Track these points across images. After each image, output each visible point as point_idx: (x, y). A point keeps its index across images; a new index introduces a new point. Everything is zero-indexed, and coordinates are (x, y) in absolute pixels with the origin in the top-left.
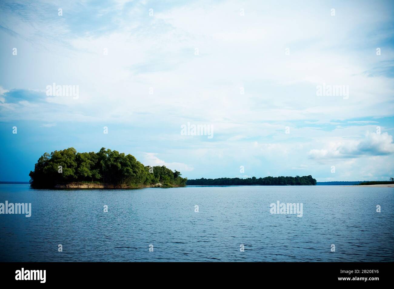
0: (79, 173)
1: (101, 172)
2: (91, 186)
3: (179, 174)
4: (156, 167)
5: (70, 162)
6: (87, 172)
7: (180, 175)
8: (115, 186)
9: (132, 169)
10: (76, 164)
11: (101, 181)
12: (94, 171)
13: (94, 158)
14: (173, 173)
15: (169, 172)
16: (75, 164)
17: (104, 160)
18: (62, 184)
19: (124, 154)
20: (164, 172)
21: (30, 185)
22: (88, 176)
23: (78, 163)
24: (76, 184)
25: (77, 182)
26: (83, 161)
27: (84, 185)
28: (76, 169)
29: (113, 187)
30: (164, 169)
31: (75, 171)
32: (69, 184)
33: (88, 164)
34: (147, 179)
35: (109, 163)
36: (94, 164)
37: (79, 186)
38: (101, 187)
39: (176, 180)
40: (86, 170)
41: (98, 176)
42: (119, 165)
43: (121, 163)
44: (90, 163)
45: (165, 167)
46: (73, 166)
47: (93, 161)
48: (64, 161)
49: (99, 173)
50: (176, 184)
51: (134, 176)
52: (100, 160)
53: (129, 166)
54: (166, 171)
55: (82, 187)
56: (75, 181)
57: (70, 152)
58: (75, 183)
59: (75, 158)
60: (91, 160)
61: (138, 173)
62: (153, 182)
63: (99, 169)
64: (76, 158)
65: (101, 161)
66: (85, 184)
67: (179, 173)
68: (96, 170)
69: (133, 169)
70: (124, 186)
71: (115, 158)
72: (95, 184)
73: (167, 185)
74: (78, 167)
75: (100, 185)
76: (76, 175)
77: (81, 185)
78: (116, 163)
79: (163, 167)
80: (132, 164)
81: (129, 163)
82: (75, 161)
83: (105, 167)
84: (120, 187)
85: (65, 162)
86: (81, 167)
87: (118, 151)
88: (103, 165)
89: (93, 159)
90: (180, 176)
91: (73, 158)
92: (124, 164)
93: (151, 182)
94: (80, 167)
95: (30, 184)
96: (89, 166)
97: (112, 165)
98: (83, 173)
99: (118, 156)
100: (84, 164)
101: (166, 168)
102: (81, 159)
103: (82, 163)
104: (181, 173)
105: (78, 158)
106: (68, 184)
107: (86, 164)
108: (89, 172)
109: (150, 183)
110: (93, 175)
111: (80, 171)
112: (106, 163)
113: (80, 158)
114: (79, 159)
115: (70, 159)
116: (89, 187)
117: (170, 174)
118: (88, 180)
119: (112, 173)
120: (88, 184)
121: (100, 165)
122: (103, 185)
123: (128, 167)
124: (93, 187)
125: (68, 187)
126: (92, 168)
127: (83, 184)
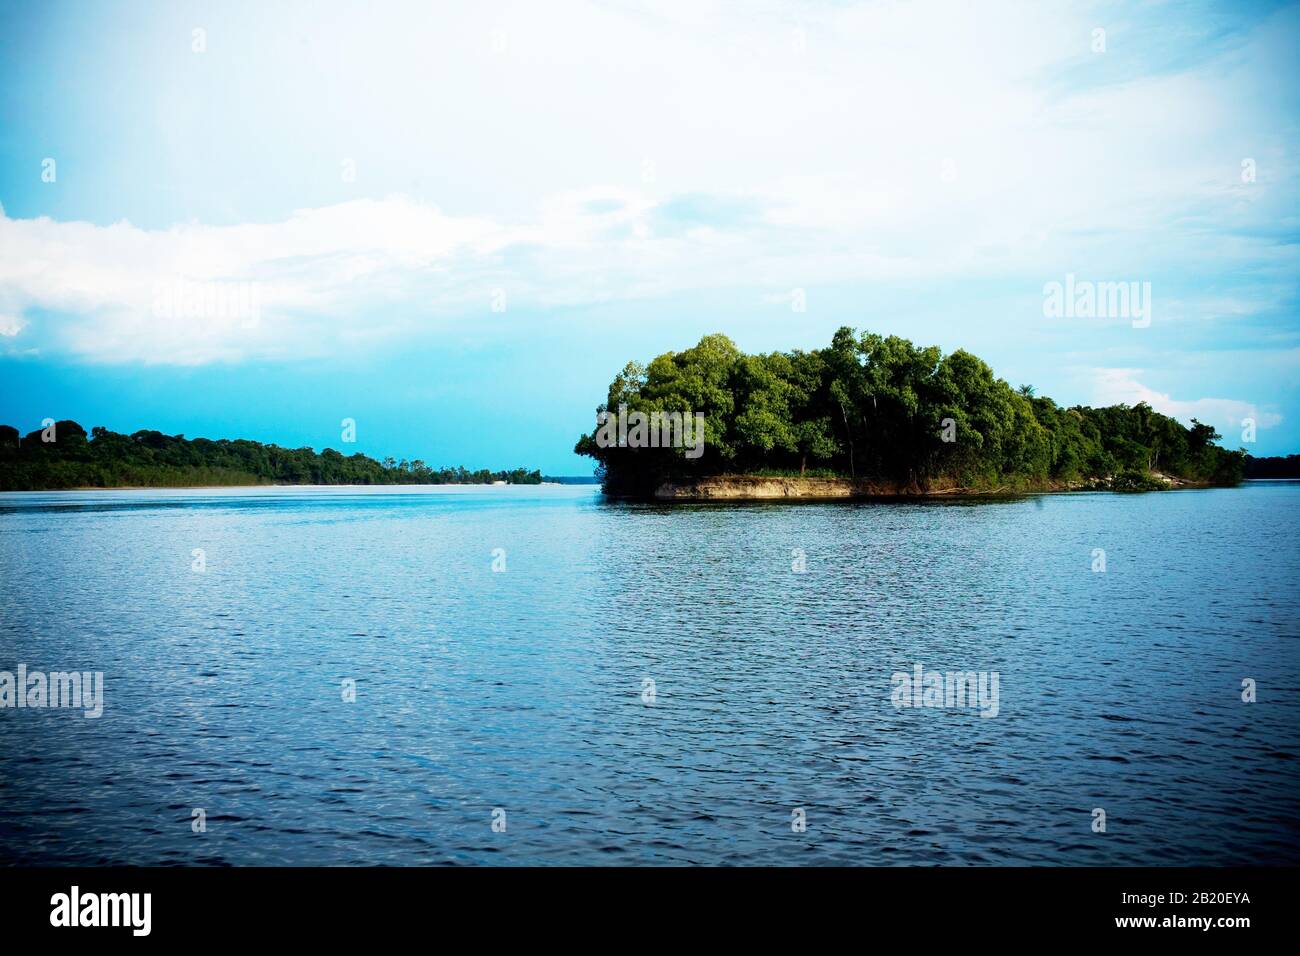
0: (741, 436)
1: (837, 431)
2: (799, 490)
3: (1212, 437)
4: (1110, 409)
5: (704, 394)
6: (771, 431)
7: (1213, 441)
8: (900, 487)
9: (968, 410)
10: (730, 400)
11: (837, 465)
12: (809, 425)
13: (805, 372)
14: (1187, 431)
15: (1165, 426)
16: (724, 398)
17: (845, 377)
18: (682, 484)
19: (935, 350)
20: (1145, 429)
21: (598, 487)
22: (780, 449)
23: (740, 396)
24: (736, 482)
25: (741, 474)
26: (758, 385)
27: (768, 484)
28: (729, 419)
29: (889, 492)
30: (1144, 418)
31: (723, 427)
32: (707, 481)
33: (777, 397)
34: (1065, 458)
35: (867, 390)
36: (806, 397)
37: (745, 491)
38: (841, 492)
39: (1199, 458)
40: (769, 423)
41: (825, 447)
42: (910, 396)
43: (918, 388)
44: (786, 391)
45: (1150, 408)
46: (715, 407)
47: (803, 385)
48: (682, 387)
49: (826, 435)
50: (1200, 475)
51: (974, 441)
52: (827, 377)
53: (956, 401)
54: (1151, 424)
55: (761, 492)
56: (734, 470)
57: (710, 355)
58: (733, 476)
59: (727, 376)
60: (792, 381)
61: (992, 427)
62: (1095, 467)
63: (829, 419)
64: (731, 373)
65: (834, 383)
66: (772, 482)
67: (1212, 429)
68: (815, 421)
69: (975, 414)
70: (939, 486)
71: (892, 366)
72: (815, 481)
73: (1138, 479)
74: (740, 409)
75: (837, 482)
76: (731, 446)
77: (755, 483)
78: (896, 391)
79: (1142, 411)
80: (971, 391)
81: (954, 388)
82: (726, 388)
83: (850, 409)
84: (919, 492)
85: (684, 394)
86: (750, 413)
87: (911, 341)
88: (844, 398)
89: (802, 377)
90: (1218, 443)
91: (717, 377)
92: (932, 394)
93: (1086, 468)
94: (746, 410)
95: (599, 483)
96: (785, 406)
97: (883, 398)
98: (757, 437)
99: (907, 358)
100: (758, 396)
101: (1155, 410)
102: (748, 379)
103: (754, 396)
104: (1217, 432)
105: (739, 374)
106: (703, 481)
107: (770, 399)
108: (783, 429)
109: (1080, 470)
110: (804, 445)
111: (745, 427)
112: (853, 391)
113: (746, 374)
114: (741, 379)
115: (705, 379)
116: (790, 494)
117: (1172, 434)
118: (783, 461)
119: (885, 431)
120: (786, 480)
121: (830, 399)
122: (849, 484)
123: (949, 403)
124: (806, 491)
125: (702, 494)
126: (798, 413)
127: (764, 481)
